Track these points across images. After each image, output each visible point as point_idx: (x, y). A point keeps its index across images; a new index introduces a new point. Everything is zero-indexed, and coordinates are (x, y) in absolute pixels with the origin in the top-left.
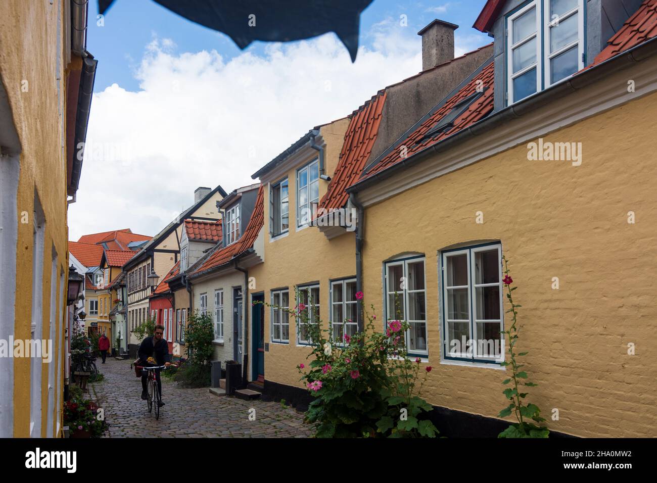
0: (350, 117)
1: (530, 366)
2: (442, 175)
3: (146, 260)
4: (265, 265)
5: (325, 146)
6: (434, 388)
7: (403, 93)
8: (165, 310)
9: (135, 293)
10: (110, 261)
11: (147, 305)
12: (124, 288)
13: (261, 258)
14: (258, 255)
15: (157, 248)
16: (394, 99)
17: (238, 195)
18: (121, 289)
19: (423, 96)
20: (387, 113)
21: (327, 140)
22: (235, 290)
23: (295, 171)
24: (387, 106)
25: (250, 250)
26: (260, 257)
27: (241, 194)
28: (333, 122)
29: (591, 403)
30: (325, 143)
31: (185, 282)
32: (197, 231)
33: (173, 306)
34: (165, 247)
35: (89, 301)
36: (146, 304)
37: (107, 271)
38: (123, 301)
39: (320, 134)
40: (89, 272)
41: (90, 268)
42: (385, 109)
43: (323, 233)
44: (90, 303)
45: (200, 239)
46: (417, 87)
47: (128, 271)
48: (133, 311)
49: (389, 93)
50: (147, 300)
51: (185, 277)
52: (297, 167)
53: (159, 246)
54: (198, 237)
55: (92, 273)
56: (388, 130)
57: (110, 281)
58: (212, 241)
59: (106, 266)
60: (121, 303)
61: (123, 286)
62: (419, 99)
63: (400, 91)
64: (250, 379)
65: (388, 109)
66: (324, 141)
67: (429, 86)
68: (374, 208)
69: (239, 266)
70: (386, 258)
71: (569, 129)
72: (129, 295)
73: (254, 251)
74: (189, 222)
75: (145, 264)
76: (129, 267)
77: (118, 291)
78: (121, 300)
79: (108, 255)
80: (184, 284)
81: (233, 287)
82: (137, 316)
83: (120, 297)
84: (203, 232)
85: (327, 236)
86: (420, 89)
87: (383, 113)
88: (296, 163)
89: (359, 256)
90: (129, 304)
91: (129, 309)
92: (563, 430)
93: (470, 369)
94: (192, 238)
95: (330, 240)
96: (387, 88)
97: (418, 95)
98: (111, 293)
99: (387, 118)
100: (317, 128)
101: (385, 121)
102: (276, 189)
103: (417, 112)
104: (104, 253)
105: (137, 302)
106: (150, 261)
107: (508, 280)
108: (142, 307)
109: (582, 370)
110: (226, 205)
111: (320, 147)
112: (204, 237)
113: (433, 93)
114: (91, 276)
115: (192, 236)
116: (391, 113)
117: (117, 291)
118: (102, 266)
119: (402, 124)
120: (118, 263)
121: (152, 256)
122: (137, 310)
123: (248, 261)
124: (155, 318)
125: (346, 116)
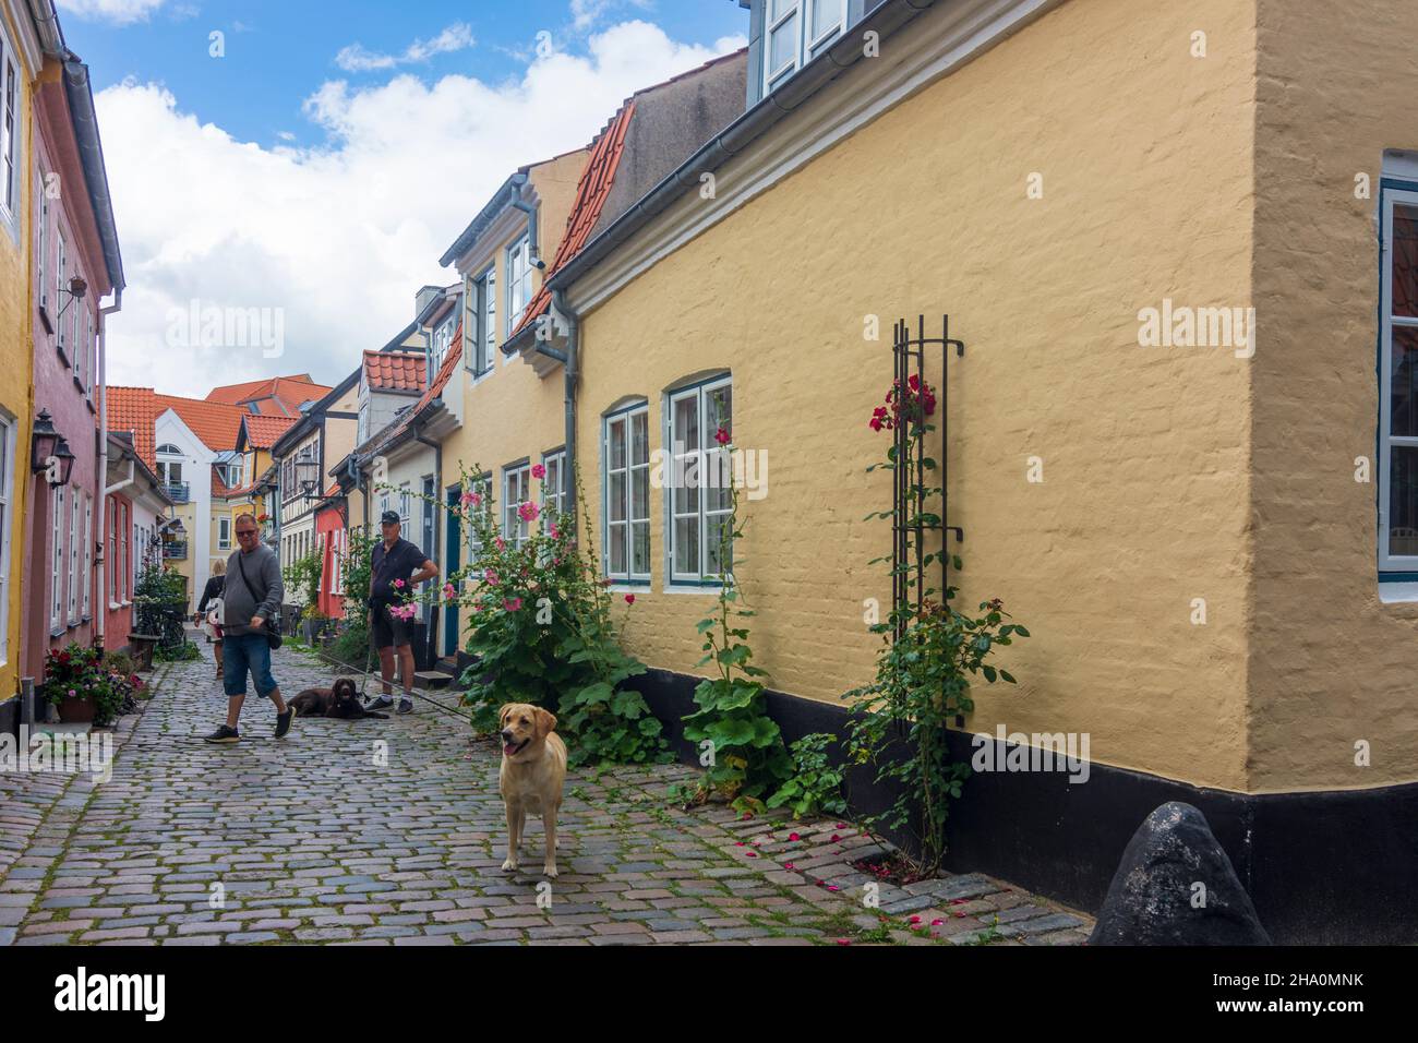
0: (589, 148)
1: (759, 585)
2: (666, 256)
3: (310, 433)
4: (465, 433)
5: (540, 202)
6: (656, 637)
7: (669, 102)
8: (336, 532)
9: (293, 500)
10: (254, 439)
11: (310, 526)
12: (276, 493)
13: (457, 418)
14: (450, 412)
15: (332, 409)
16: (650, 115)
17: (448, 299)
18: (271, 494)
19: (710, 107)
20: (635, 140)
21: (542, 193)
22: (426, 482)
23: (503, 250)
24: (635, 128)
25: (436, 404)
26: (454, 416)
27: (455, 297)
28: (555, 159)
29: (818, 640)
30: (538, 198)
31: (354, 473)
32: (388, 373)
33: (346, 526)
34: (348, 407)
35: (219, 521)
36: (308, 524)
37: (250, 457)
38: (274, 519)
39: (530, 180)
40: (219, 461)
41: (221, 453)
42: (630, 134)
43: (531, 366)
44: (220, 524)
45: (394, 388)
46: (700, 89)
47: (282, 457)
48: (290, 536)
49: (639, 103)
50: (312, 515)
51: (354, 461)
52: (506, 244)
53: (336, 404)
54: (390, 383)
55: (226, 463)
56: (635, 173)
57: (254, 480)
58: (416, 393)
59: (247, 449)
60: (270, 523)
61: (274, 489)
62: (702, 113)
63: (664, 99)
64: (441, 651)
65: (636, 134)
66: (536, 194)
67: (724, 89)
68: (592, 317)
69: (427, 436)
70: (604, 407)
71: (798, 176)
72: (284, 506)
73: (444, 404)
74: (395, 357)
75: (309, 442)
76: (281, 450)
77: (267, 497)
78: (271, 516)
79: (251, 425)
80: (353, 476)
81: (423, 477)
82: (295, 547)
83: (269, 511)
84: (400, 374)
85: (539, 372)
86: (707, 94)
87: (626, 142)
88: (502, 237)
89: (570, 406)
90: (284, 525)
91: (284, 535)
92: (790, 690)
93: (696, 598)
94: (377, 385)
95: (543, 378)
96: (637, 94)
97: (701, 106)
98: (254, 502)
99: (635, 151)
100: (525, 171)
101: (631, 155)
102: (480, 283)
103: (697, 138)
104: (243, 421)
105: (297, 519)
106: (317, 436)
107: (722, 435)
108: (303, 529)
109: (810, 585)
110: (432, 320)
111: (529, 207)
112: (402, 384)
113: (733, 102)
114: (223, 470)
115: (378, 382)
116: (642, 142)
117: (264, 498)
118: (240, 448)
119: (665, 161)
120: (266, 441)
121: (320, 426)
122: (295, 535)
123: (437, 423)
124: (321, 549)
125: (584, 146)
